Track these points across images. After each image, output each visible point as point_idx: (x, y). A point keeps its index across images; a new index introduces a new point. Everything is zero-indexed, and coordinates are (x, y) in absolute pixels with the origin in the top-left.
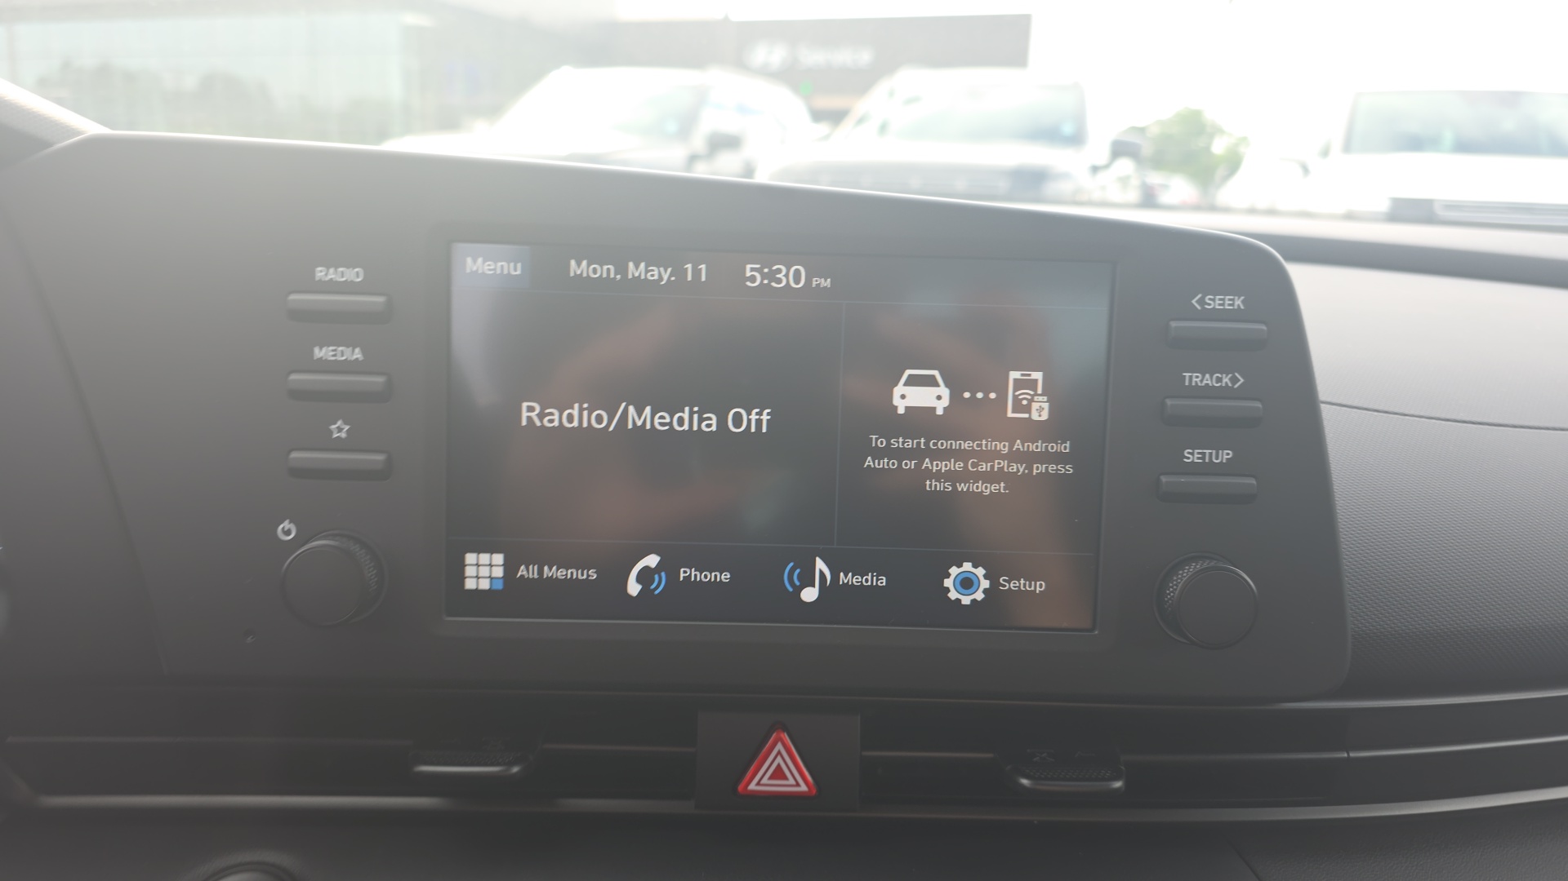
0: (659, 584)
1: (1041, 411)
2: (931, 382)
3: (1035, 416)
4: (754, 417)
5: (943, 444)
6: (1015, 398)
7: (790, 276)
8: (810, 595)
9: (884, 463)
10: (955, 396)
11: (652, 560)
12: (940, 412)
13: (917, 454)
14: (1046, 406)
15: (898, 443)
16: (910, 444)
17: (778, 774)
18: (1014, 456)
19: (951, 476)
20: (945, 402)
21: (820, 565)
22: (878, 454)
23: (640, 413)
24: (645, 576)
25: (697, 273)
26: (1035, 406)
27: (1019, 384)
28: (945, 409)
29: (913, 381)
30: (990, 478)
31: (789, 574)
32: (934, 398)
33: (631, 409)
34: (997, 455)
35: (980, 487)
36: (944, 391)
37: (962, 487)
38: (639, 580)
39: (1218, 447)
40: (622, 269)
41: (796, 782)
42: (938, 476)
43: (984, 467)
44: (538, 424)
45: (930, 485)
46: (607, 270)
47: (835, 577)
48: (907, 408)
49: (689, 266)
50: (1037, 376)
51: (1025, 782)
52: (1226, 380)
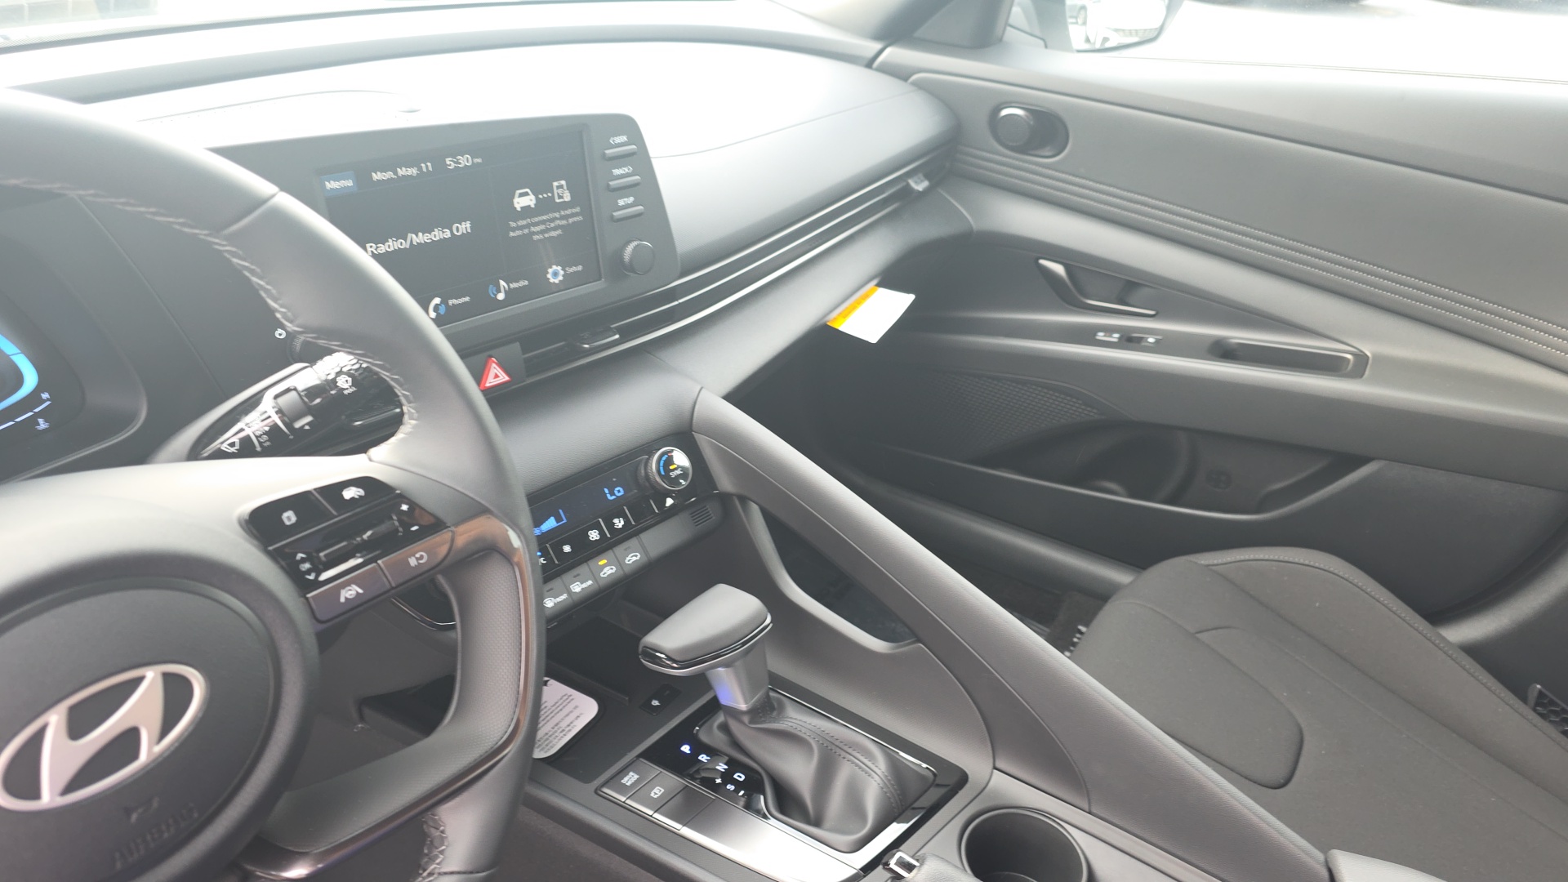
0: (442, 310)
1: (567, 197)
2: (526, 194)
3: (566, 200)
4: (464, 226)
5: (536, 219)
6: (558, 194)
7: (465, 161)
8: (501, 296)
9: (519, 233)
10: (537, 198)
11: (437, 300)
12: (533, 206)
13: (528, 226)
14: (569, 194)
15: (522, 223)
16: (523, 222)
17: (496, 376)
18: (562, 218)
19: (542, 232)
20: (534, 202)
21: (502, 283)
22: (514, 229)
23: (417, 236)
24: (436, 308)
25: (427, 166)
26: (565, 195)
27: (558, 187)
28: (535, 205)
29: (521, 195)
30: (555, 229)
31: (491, 289)
32: (529, 201)
33: (414, 236)
34: (556, 219)
35: (554, 234)
36: (532, 197)
37: (546, 235)
38: (434, 311)
39: (628, 197)
40: (396, 173)
41: (504, 378)
42: (537, 233)
43: (552, 225)
44: (376, 252)
45: (536, 237)
46: (389, 175)
47: (509, 286)
48: (522, 208)
49: (423, 165)
50: (563, 182)
51: (586, 346)
52: (626, 169)
